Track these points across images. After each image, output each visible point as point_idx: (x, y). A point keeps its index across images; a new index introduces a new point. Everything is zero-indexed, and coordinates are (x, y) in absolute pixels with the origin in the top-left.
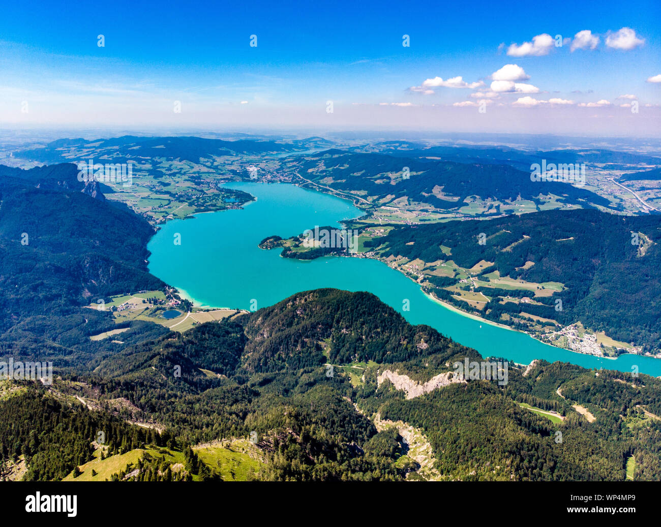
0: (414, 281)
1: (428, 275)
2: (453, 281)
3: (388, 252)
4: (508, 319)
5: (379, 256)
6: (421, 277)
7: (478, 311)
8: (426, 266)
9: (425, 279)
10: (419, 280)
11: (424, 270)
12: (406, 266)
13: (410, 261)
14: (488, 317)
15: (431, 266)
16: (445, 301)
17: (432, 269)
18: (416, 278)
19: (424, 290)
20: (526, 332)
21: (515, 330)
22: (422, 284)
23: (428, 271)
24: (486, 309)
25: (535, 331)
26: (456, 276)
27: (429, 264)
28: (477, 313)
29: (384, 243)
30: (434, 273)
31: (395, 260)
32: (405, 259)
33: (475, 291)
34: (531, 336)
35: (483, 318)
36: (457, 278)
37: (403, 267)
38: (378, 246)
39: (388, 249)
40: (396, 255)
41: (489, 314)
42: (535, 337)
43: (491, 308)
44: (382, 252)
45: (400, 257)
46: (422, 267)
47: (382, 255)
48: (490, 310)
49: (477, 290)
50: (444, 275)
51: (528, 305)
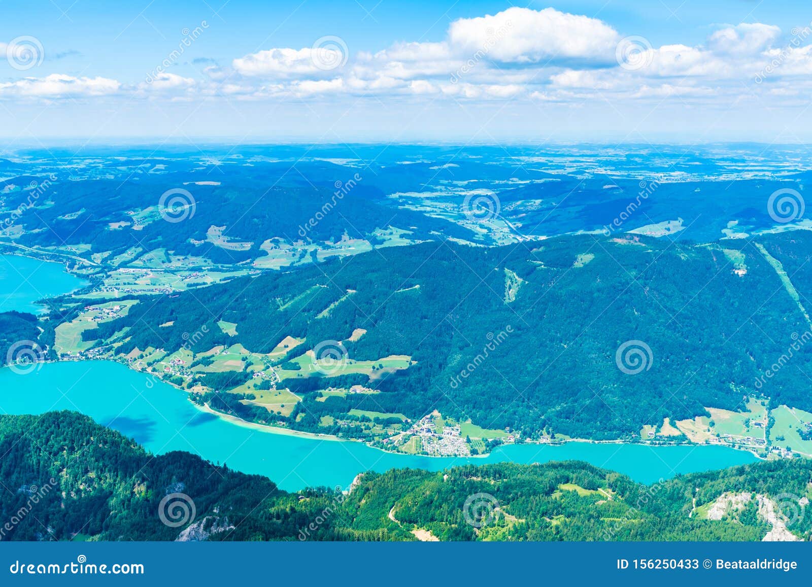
0: (176, 387)
1: (200, 373)
2: (242, 377)
3: (129, 342)
4: (332, 424)
5: (112, 352)
6: (188, 379)
7: (283, 419)
8: (196, 360)
9: (195, 381)
10: (185, 385)
11: (193, 366)
12: (162, 363)
13: (168, 355)
14: (299, 427)
15: (204, 358)
16: (230, 412)
17: (207, 362)
18: (180, 382)
19: (194, 399)
20: (360, 441)
21: (344, 440)
22: (190, 391)
23: (200, 367)
24: (296, 414)
25: (374, 435)
26: (246, 368)
27: (200, 356)
28: (282, 423)
29: (120, 330)
30: (211, 369)
31: (142, 357)
32: (159, 353)
33: (277, 389)
34: (368, 444)
35: (293, 429)
36: (249, 370)
37: (156, 366)
38: (111, 335)
39: (128, 339)
40: (143, 347)
41: (302, 421)
42: (374, 444)
43: (302, 412)
44: (116, 345)
45: (150, 349)
46: (190, 361)
47: (118, 351)
48: (303, 415)
49: (280, 387)
50: (228, 370)
51: (361, 396)
